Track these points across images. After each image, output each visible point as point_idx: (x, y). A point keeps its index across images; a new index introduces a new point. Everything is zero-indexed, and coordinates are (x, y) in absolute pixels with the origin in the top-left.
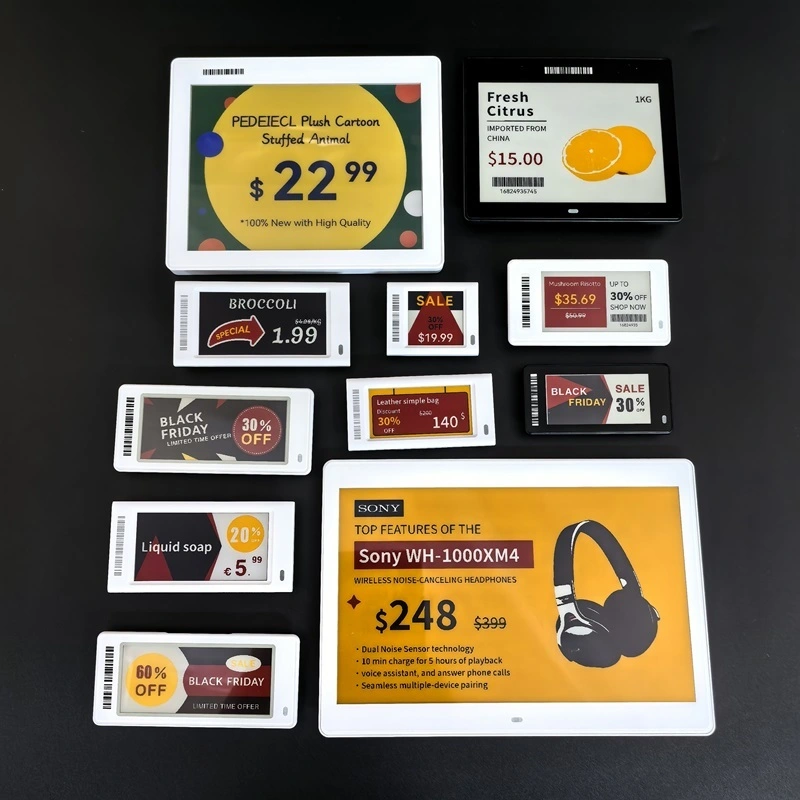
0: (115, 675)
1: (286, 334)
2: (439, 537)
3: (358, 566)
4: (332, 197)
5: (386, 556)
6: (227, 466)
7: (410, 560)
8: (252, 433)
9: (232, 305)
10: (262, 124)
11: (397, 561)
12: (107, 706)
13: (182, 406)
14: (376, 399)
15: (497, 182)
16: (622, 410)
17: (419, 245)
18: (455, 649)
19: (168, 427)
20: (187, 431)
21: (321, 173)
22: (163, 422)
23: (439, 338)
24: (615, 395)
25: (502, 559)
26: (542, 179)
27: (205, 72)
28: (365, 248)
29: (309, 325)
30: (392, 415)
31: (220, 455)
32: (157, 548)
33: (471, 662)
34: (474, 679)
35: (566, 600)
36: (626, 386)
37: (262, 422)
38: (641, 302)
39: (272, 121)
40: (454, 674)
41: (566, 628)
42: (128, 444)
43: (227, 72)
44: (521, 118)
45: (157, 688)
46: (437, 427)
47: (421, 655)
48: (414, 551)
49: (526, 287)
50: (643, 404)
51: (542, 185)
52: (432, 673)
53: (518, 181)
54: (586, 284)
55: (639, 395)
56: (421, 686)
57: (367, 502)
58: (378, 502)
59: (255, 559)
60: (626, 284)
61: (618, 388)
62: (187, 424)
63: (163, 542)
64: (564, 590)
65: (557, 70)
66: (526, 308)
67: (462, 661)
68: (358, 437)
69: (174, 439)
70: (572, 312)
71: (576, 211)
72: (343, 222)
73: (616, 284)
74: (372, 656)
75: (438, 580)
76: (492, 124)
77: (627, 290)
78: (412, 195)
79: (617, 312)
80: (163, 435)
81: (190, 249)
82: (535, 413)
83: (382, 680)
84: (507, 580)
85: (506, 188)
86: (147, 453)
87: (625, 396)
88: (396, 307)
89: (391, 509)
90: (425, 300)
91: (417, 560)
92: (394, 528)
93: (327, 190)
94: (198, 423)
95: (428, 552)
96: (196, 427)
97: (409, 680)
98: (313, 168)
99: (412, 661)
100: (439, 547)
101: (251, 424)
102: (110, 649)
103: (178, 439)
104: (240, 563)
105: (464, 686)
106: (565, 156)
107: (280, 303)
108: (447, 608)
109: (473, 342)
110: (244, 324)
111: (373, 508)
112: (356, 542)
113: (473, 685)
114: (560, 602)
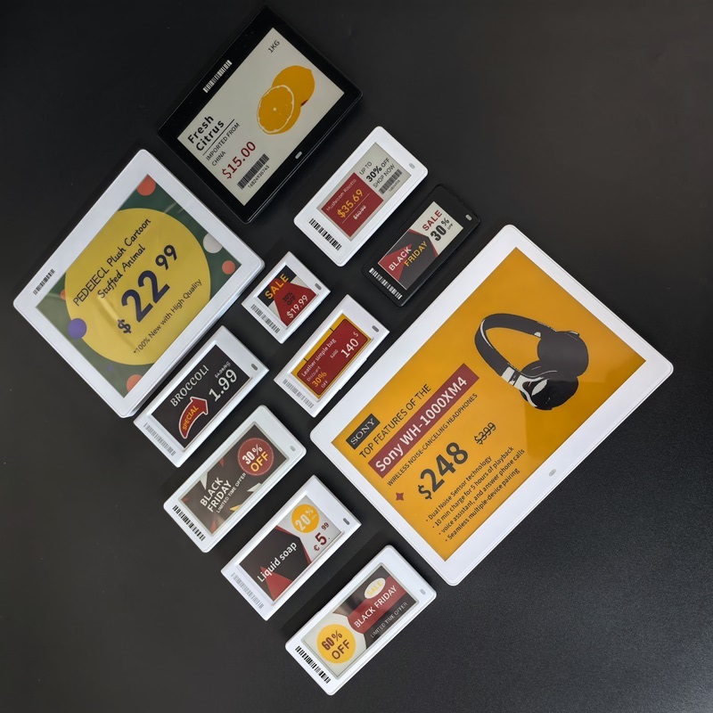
0: (315, 660)
1: (218, 389)
2: (411, 414)
3: (382, 475)
4: (166, 288)
5: (392, 454)
6: (260, 492)
7: (408, 443)
8: (254, 461)
9: (174, 403)
10: (91, 288)
11: (401, 451)
12: (327, 680)
13: (205, 485)
14: (300, 374)
15: (242, 184)
16: (440, 238)
17: (238, 265)
18: (480, 468)
19: (209, 502)
20: (220, 495)
21: (147, 281)
22: (203, 502)
23: (299, 305)
24: (427, 233)
25: (456, 391)
26: (264, 155)
27: (35, 293)
28: (211, 297)
29: (225, 372)
30: (317, 374)
31: (250, 490)
32: (268, 573)
33: (495, 466)
34: (507, 473)
35: (515, 378)
36: (429, 221)
37: (254, 450)
38: (388, 165)
39: (95, 281)
40: (493, 481)
41: (530, 394)
42: (198, 533)
43: (46, 280)
44: (219, 133)
45: (343, 646)
46: (348, 355)
47: (466, 489)
48: (405, 436)
49: (317, 226)
50: (448, 221)
51: (268, 159)
52: (481, 493)
53: (253, 171)
54: (348, 188)
55: (441, 219)
56: (481, 506)
57: (353, 435)
58: (359, 429)
59: (324, 527)
60: (369, 164)
61: (425, 227)
62: (217, 491)
63: (267, 566)
64: (509, 373)
65: (212, 83)
66: (328, 237)
67: (490, 470)
68: (311, 406)
69: (218, 506)
70: (356, 212)
71: (300, 153)
72: (186, 296)
73: (364, 170)
74: (439, 516)
75: (434, 438)
76: (208, 154)
77: (374, 167)
78: (206, 240)
79: (381, 185)
80: (210, 509)
81: (124, 396)
82: (393, 291)
83: (456, 525)
84: (471, 400)
85: (250, 182)
86: (212, 528)
87: (433, 228)
88: (259, 313)
89: (370, 425)
90: (271, 292)
91: (412, 439)
92: (381, 434)
93: (160, 288)
94: (222, 484)
95: (413, 429)
96: (223, 488)
97: (471, 509)
98: (141, 284)
99: (463, 497)
100: (415, 420)
101: (249, 457)
102: (299, 649)
103: (220, 504)
104: (318, 537)
105: (505, 483)
106: (263, 128)
107: (198, 376)
108: (453, 449)
109: (319, 288)
110: (191, 407)
111: (359, 435)
112: (369, 463)
113: (509, 478)
114: (512, 382)
